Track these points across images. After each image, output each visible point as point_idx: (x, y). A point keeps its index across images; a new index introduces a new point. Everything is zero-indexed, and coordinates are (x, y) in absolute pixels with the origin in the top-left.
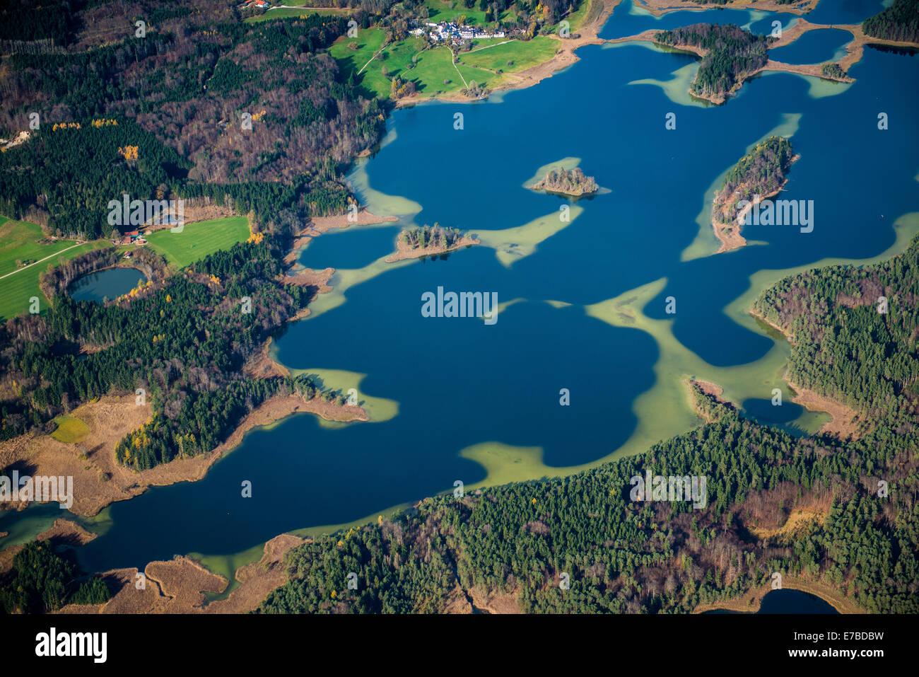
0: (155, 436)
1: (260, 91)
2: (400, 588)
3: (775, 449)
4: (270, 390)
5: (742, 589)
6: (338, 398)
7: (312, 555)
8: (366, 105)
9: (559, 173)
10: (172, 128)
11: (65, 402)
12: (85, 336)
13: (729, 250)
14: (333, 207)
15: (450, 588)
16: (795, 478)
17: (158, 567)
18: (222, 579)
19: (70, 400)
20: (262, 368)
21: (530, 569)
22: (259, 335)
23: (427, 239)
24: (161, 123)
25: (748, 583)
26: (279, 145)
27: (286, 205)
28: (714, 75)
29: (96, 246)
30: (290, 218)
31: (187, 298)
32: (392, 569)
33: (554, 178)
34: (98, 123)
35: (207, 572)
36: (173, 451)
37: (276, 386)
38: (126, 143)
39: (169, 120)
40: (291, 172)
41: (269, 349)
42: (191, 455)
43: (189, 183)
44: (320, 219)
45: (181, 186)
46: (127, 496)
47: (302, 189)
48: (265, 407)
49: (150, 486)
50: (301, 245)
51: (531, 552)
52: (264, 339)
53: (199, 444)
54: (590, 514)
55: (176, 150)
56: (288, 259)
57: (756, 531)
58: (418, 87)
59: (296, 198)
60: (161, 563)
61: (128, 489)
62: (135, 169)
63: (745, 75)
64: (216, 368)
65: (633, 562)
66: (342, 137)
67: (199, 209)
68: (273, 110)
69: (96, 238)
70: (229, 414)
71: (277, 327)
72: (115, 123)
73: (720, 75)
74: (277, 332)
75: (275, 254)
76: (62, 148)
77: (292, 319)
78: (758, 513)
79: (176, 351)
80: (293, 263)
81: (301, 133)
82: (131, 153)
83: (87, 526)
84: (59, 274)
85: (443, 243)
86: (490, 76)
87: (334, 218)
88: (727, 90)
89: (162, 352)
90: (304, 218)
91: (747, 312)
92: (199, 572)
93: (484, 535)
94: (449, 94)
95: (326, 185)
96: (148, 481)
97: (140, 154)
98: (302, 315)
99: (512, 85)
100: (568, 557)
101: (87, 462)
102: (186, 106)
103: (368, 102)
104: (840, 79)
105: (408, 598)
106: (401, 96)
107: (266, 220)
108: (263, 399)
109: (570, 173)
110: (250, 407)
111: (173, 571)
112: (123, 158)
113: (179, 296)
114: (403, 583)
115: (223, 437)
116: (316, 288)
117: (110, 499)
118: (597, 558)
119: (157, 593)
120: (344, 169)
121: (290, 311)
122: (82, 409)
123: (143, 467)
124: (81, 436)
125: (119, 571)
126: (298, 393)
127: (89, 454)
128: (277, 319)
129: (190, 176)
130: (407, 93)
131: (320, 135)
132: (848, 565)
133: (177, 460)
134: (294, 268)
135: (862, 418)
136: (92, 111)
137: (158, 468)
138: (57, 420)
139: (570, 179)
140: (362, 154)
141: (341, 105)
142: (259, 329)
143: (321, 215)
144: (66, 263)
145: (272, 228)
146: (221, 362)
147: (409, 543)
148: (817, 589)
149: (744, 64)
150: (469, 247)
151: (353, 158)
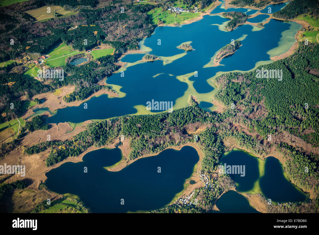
0: (71, 96)
1: (128, 21)
2: (106, 135)
3: (199, 114)
4: (100, 88)
5: (178, 145)
6: (114, 91)
7: (91, 126)
8: (150, 25)
9: (185, 45)
10: (107, 28)
11: (58, 86)
12: (69, 72)
13: (215, 66)
14: (133, 48)
15: (117, 137)
16: (201, 121)
17: (61, 124)
18: (72, 128)
19: (60, 86)
20: (102, 83)
21: (134, 134)
22: (104, 76)
23: (149, 58)
24: (105, 27)
25: (180, 143)
26: (127, 34)
27: (122, 47)
28: (231, 24)
29: (81, 53)
30: (122, 50)
31: (92, 66)
32: (106, 131)
33: (183, 46)
34: (91, 26)
35: (70, 126)
36: (75, 99)
37: (102, 87)
38: (96, 30)
39: (107, 26)
40: (127, 40)
41: (105, 79)
42: (78, 101)
43: (105, 40)
44: (129, 51)
45: (103, 41)
46: (62, 108)
47: (128, 44)
48: (98, 92)
49: (68, 106)
50: (123, 56)
51: (135, 131)
52: (105, 77)
53: (80, 98)
54: (152, 124)
55: (105, 33)
56: (119, 59)
57: (188, 132)
58: (164, 22)
59: (125, 46)
60: (62, 123)
61: (63, 107)
62: (95, 36)
63: (239, 24)
64: (91, 82)
65: (155, 136)
66: (142, 32)
67: (105, 46)
68: (128, 25)
69: (81, 51)
70: (89, 92)
71: (109, 74)
72: (95, 26)
73: (232, 24)
74: (109, 76)
75: (115, 58)
76: (82, 30)
77: (113, 73)
78: (190, 128)
79: (84, 78)
80: (119, 60)
81: (133, 31)
82: (96, 33)
83: (51, 113)
84: (70, 58)
85: (152, 58)
86: (181, 21)
87: (132, 51)
88: (233, 28)
89: (80, 77)
90: (126, 50)
91: (212, 81)
92: (68, 126)
93: (127, 126)
94: (170, 24)
95: (134, 43)
96: (67, 105)
97: (97, 33)
98: (115, 72)
99: (185, 23)
100: (142, 133)
101: (57, 100)
102: (111, 23)
103: (151, 25)
104: (261, 27)
105: (107, 137)
106: (160, 24)
107: (117, 50)
108: (98, 90)
109: (187, 45)
110: (95, 91)
111: (63, 125)
112: (94, 33)
113: (91, 66)
114: (107, 134)
115: (86, 97)
116: (121, 66)
117: (58, 108)
118: (148, 134)
119: (58, 129)
120: (139, 40)
121: (113, 71)
122: (62, 88)
123: (67, 102)
124: (59, 94)
125: (53, 124)
126: (106, 89)
127: (59, 98)
128: (109, 73)
129: (106, 39)
130: (161, 23)
131: (137, 32)
132: (203, 142)
133: (75, 101)
134: (119, 61)
135: (225, 109)
136: (92, 23)
137: (71, 102)
138: (56, 90)
139: (186, 46)
140: (145, 37)
141: (144, 25)
142: (104, 74)
143: (130, 50)
144: (72, 56)
145: (117, 52)
146: (92, 81)
147: (112, 125)
148: (195, 147)
149: (239, 22)
150: (159, 60)
151: (143, 38)
